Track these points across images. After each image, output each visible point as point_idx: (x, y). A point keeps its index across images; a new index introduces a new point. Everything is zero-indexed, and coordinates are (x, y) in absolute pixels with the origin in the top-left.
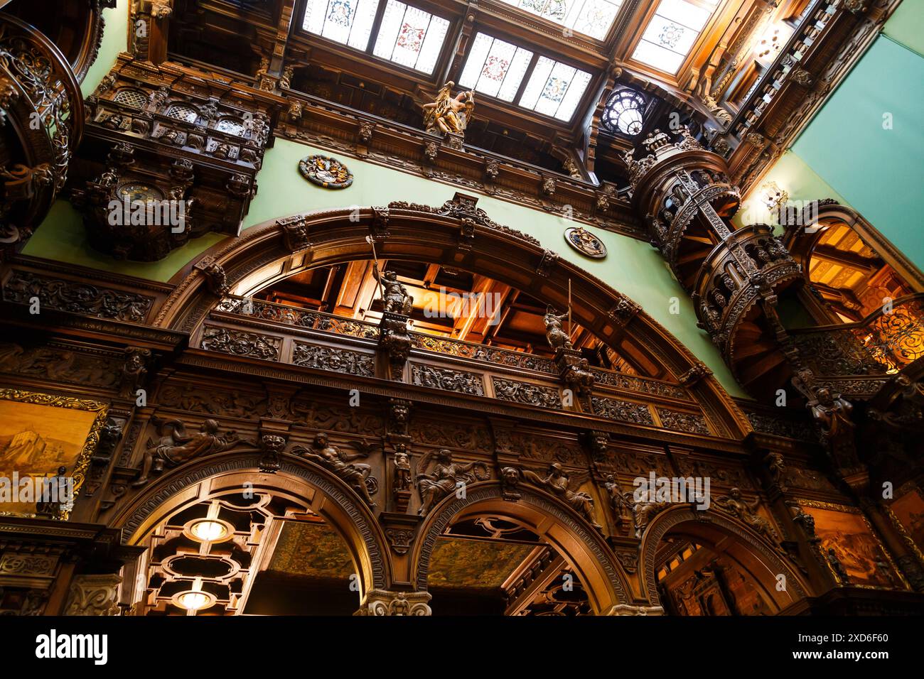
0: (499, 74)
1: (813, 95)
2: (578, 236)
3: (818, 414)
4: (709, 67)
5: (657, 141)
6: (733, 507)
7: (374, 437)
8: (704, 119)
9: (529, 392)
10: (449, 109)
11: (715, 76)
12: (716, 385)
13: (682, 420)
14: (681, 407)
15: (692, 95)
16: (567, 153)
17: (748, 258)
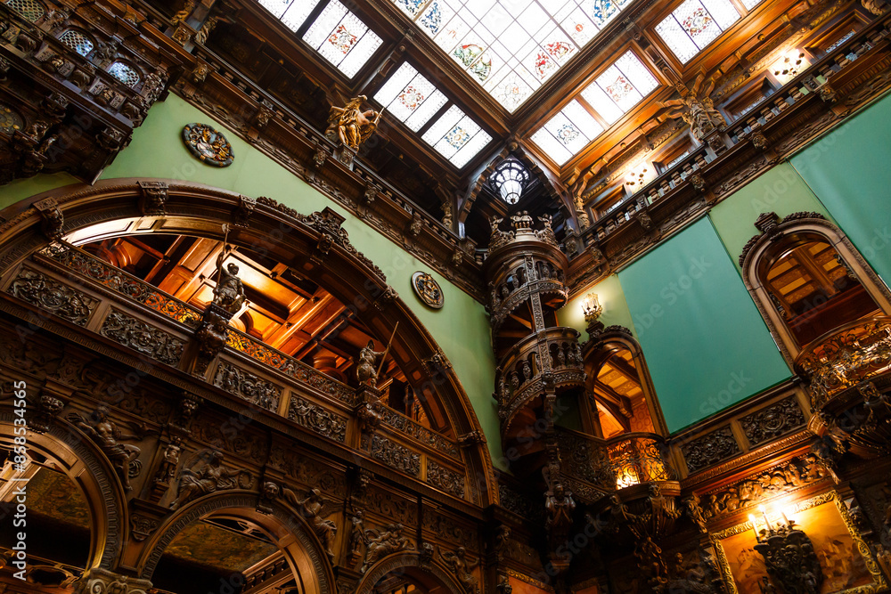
0: (412, 104)
1: (648, 238)
2: (423, 282)
3: (548, 505)
4: (589, 173)
5: (522, 222)
6: (454, 563)
7: (154, 423)
8: (569, 216)
9: (320, 415)
10: (353, 122)
11: (591, 181)
12: (485, 453)
13: (445, 476)
14: (449, 463)
15: (568, 189)
16: (449, 196)
17: (548, 355)
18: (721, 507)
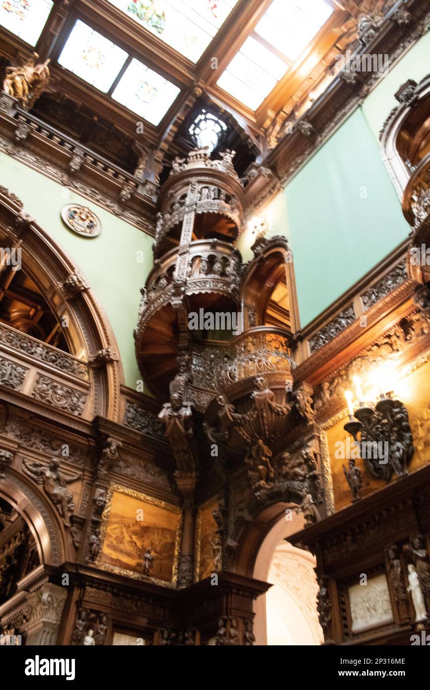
1: (312, 147)
2: (76, 213)
3: (161, 415)
4: (282, 113)
6: (42, 473)
13: (60, 392)
14: (70, 380)
15: (263, 132)
17: (186, 266)
18: (331, 394)
